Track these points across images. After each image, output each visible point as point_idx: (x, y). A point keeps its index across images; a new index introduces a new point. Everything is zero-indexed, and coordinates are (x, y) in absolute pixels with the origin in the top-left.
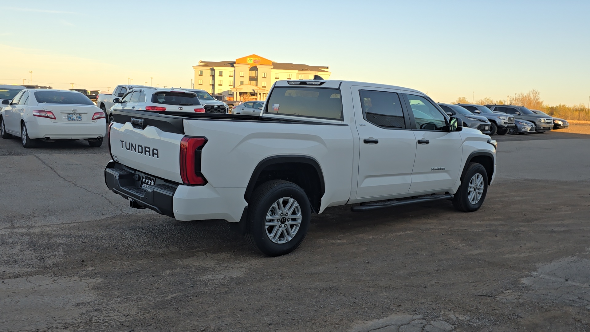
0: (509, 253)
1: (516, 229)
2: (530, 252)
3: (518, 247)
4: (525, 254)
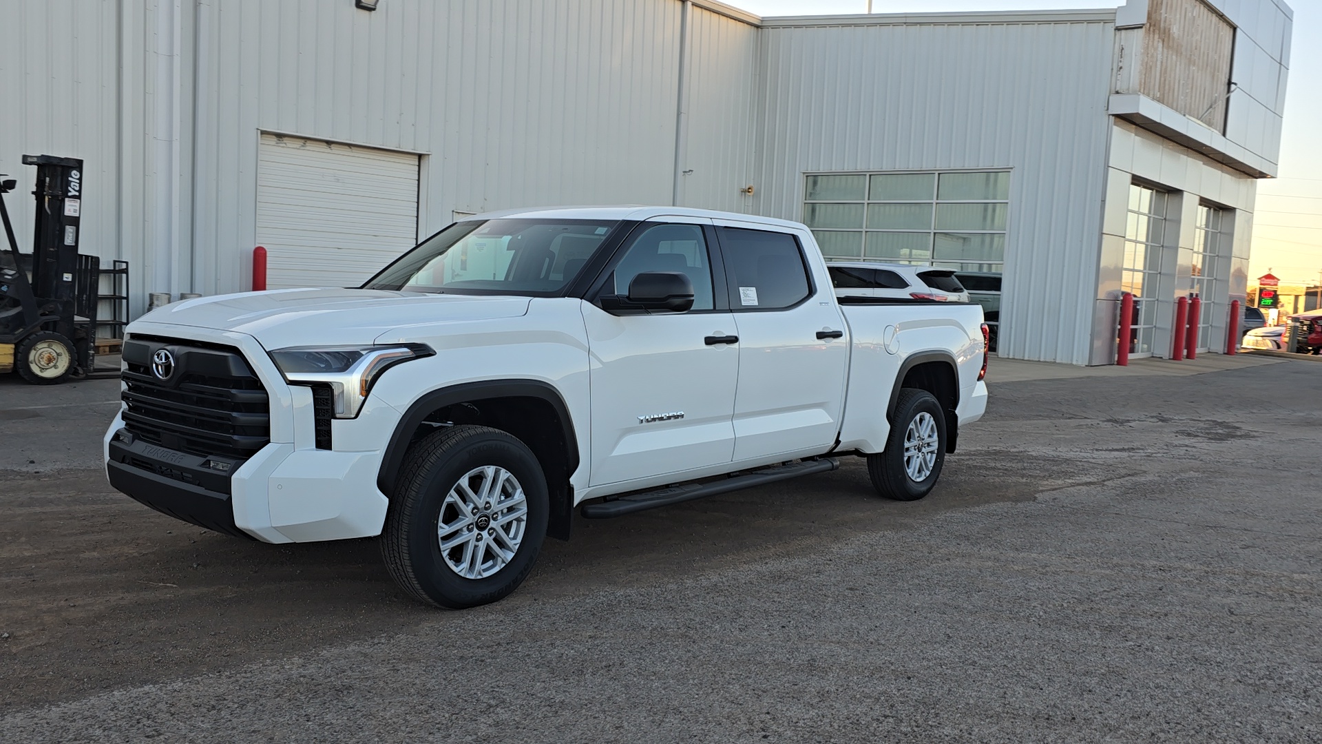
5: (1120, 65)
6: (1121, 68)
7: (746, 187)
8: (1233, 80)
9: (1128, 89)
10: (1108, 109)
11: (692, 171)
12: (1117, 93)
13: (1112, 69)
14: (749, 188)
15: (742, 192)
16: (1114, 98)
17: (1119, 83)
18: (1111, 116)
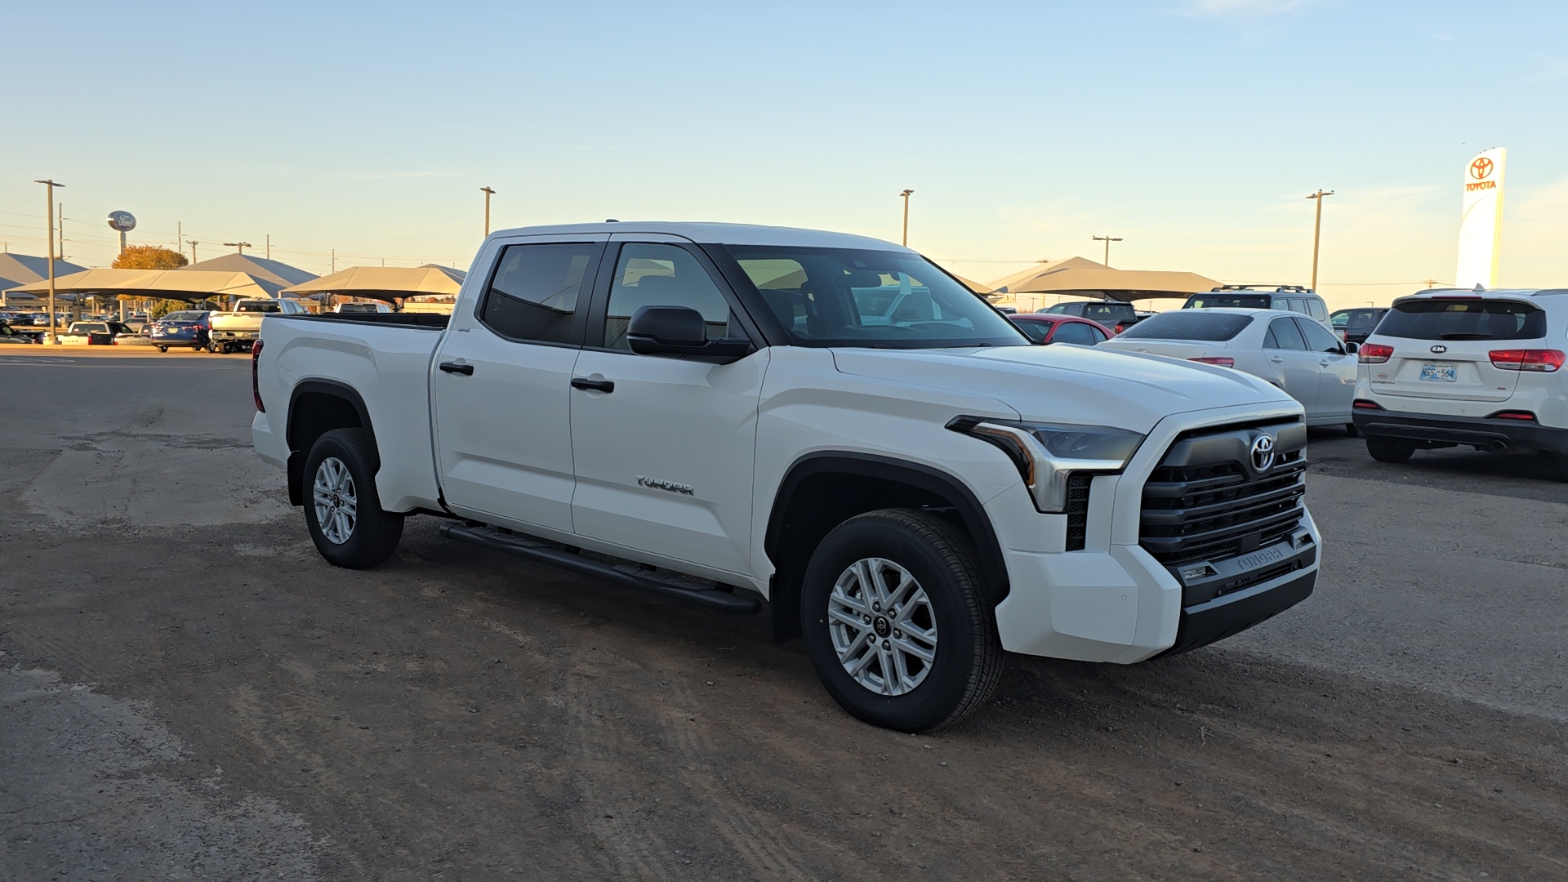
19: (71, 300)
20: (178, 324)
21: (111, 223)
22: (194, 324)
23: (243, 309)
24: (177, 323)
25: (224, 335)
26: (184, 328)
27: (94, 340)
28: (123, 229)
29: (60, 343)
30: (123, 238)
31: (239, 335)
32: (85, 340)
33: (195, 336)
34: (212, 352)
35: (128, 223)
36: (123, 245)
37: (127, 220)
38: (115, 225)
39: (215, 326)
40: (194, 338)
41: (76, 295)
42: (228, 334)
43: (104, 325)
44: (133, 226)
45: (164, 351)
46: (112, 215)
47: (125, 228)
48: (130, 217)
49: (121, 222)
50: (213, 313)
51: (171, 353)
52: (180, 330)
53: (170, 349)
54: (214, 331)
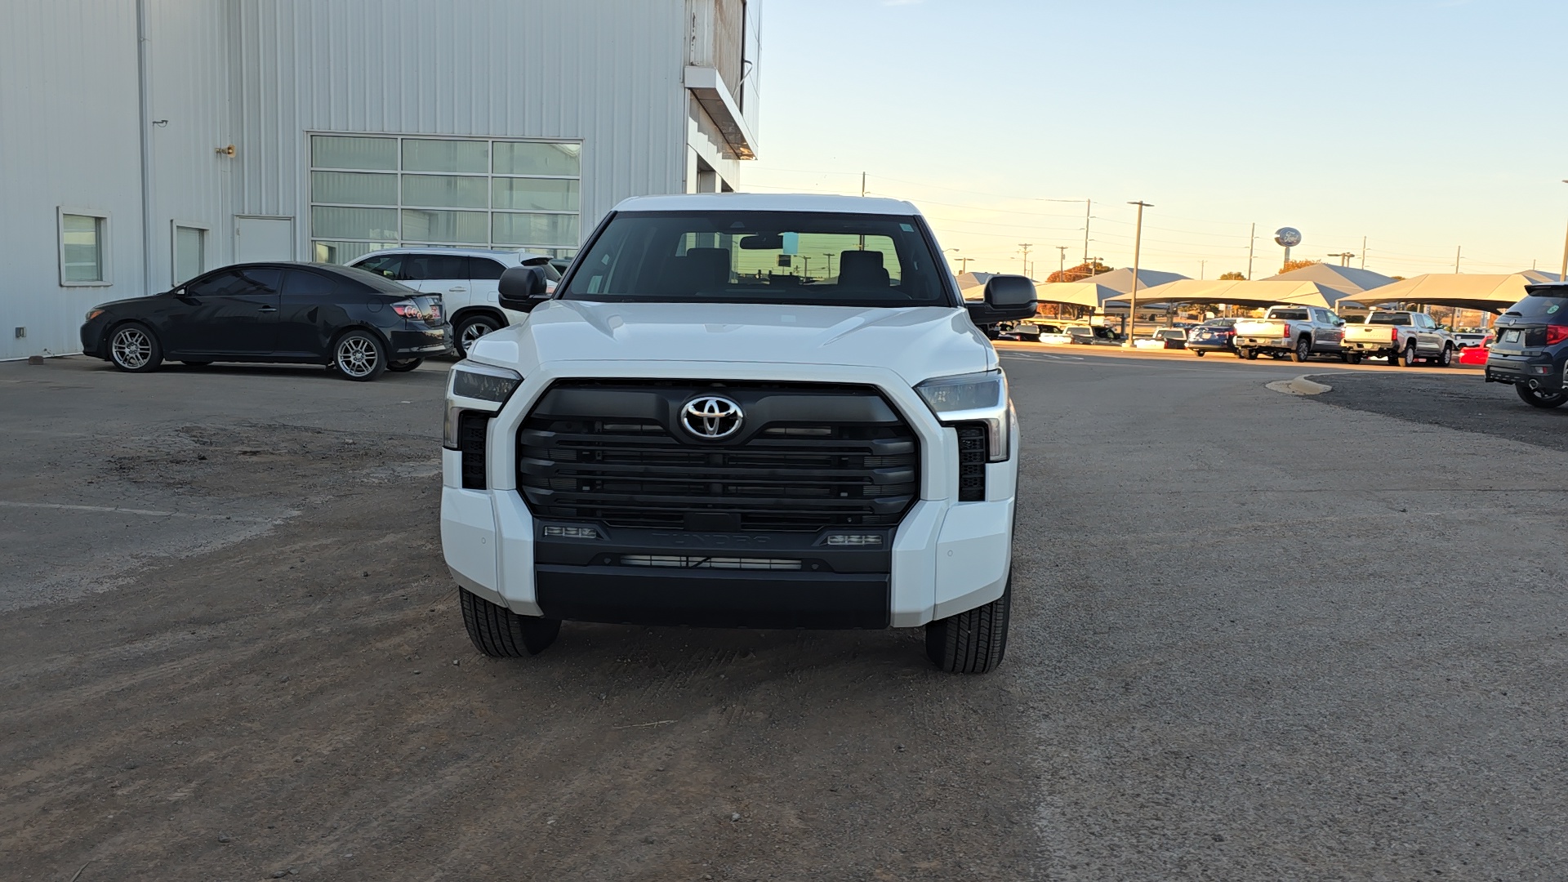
0: (327, 546)
1: (317, 608)
2: (282, 553)
3: (308, 560)
4: (293, 549)
5: (693, 34)
6: (694, 38)
7: (224, 147)
8: (746, 59)
9: (703, 62)
10: (683, 82)
11: (166, 122)
12: (692, 64)
13: (685, 38)
14: (229, 148)
15: (217, 152)
16: (688, 69)
17: (692, 54)
18: (687, 90)
19: (1165, 309)
20: (1212, 330)
21: (1277, 240)
22: (1226, 330)
23: (1274, 316)
24: (1210, 329)
25: (1247, 342)
26: (1216, 334)
27: (1171, 344)
28: (1289, 244)
29: (1135, 346)
30: (1287, 253)
31: (1260, 342)
32: (1162, 344)
33: (1226, 342)
34: (1241, 357)
35: (1293, 239)
36: (1287, 260)
37: (1292, 236)
38: (1281, 241)
39: (1239, 332)
40: (1224, 344)
41: (1169, 304)
42: (1251, 341)
43: (1181, 332)
44: (1298, 241)
45: (1201, 355)
46: (1278, 232)
47: (1290, 243)
48: (1296, 233)
49: (1287, 238)
50: (1239, 320)
51: (1208, 357)
52: (1213, 336)
53: (1206, 353)
54: (1239, 337)
